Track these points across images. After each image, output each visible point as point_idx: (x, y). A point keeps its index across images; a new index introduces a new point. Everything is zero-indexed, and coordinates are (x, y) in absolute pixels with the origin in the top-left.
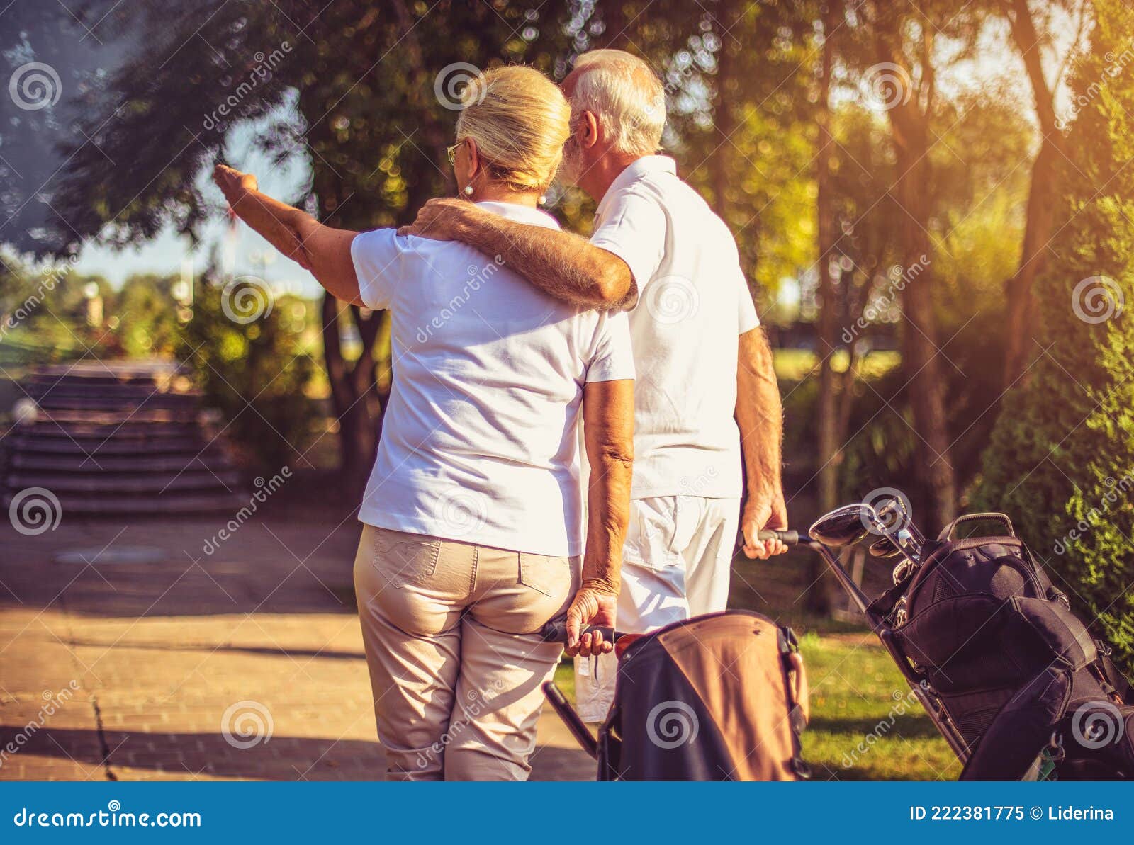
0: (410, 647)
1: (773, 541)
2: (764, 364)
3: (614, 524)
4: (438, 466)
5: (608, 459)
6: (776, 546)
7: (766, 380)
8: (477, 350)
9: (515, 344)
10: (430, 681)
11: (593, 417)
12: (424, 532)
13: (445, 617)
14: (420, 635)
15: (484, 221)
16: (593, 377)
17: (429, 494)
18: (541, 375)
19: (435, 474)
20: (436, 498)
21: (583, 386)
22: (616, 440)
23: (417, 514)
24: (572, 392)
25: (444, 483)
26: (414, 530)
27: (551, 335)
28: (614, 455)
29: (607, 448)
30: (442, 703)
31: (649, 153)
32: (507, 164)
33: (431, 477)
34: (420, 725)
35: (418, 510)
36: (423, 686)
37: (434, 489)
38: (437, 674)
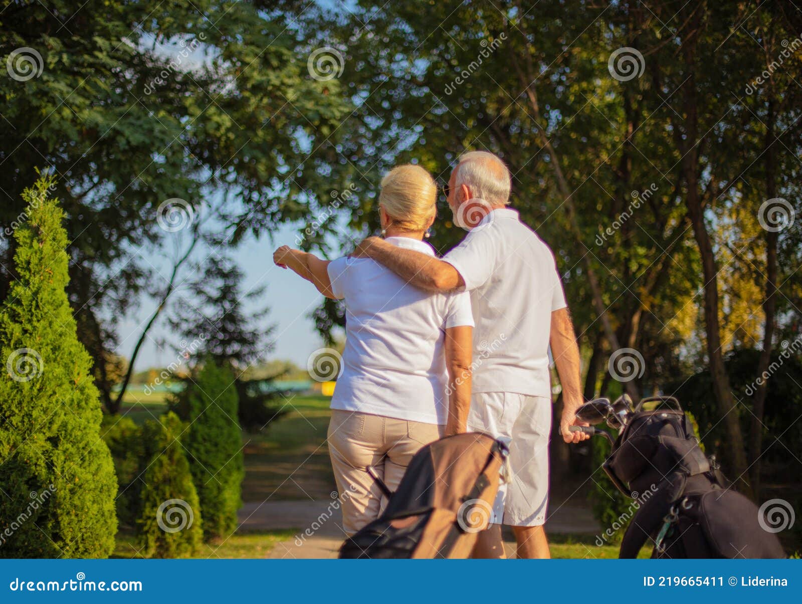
0: (354, 474)
1: (578, 432)
2: (566, 329)
3: (461, 404)
4: (364, 375)
5: (456, 368)
6: (581, 435)
7: (567, 338)
8: (382, 315)
9: (402, 310)
10: (365, 493)
11: (448, 346)
12: (356, 410)
13: (372, 456)
14: (359, 467)
15: (382, 247)
16: (448, 326)
17: (360, 390)
18: (418, 325)
19: (363, 379)
20: (362, 392)
21: (444, 332)
22: (459, 358)
23: (354, 401)
24: (437, 334)
25: (367, 384)
26: (352, 409)
27: (424, 305)
28: (459, 366)
29: (455, 362)
30: (374, 506)
31: (500, 207)
32: (400, 218)
33: (361, 381)
34: (362, 518)
35: (354, 398)
36: (361, 496)
37: (361, 386)
38: (369, 489)
